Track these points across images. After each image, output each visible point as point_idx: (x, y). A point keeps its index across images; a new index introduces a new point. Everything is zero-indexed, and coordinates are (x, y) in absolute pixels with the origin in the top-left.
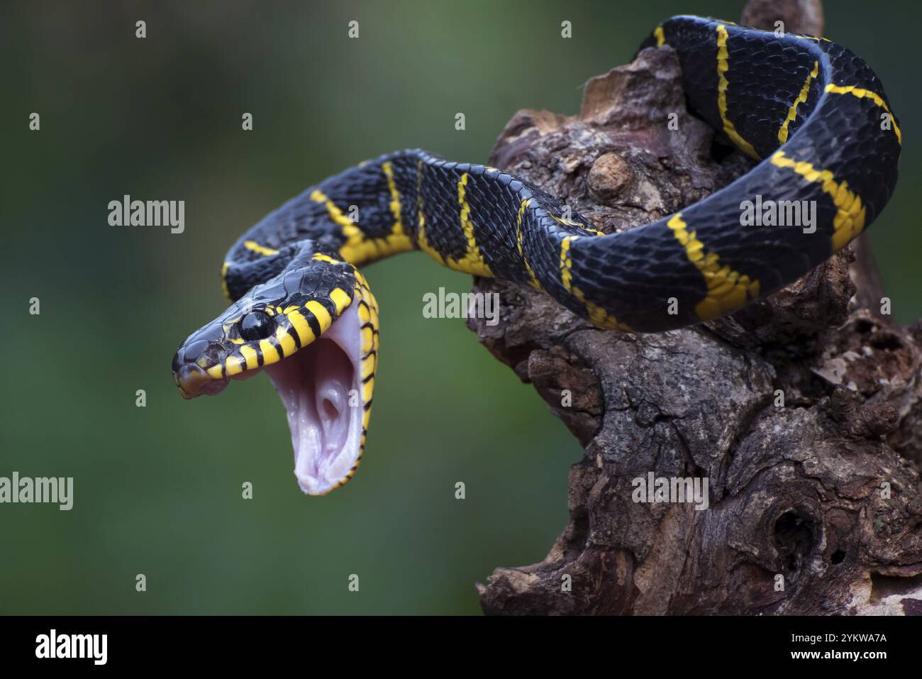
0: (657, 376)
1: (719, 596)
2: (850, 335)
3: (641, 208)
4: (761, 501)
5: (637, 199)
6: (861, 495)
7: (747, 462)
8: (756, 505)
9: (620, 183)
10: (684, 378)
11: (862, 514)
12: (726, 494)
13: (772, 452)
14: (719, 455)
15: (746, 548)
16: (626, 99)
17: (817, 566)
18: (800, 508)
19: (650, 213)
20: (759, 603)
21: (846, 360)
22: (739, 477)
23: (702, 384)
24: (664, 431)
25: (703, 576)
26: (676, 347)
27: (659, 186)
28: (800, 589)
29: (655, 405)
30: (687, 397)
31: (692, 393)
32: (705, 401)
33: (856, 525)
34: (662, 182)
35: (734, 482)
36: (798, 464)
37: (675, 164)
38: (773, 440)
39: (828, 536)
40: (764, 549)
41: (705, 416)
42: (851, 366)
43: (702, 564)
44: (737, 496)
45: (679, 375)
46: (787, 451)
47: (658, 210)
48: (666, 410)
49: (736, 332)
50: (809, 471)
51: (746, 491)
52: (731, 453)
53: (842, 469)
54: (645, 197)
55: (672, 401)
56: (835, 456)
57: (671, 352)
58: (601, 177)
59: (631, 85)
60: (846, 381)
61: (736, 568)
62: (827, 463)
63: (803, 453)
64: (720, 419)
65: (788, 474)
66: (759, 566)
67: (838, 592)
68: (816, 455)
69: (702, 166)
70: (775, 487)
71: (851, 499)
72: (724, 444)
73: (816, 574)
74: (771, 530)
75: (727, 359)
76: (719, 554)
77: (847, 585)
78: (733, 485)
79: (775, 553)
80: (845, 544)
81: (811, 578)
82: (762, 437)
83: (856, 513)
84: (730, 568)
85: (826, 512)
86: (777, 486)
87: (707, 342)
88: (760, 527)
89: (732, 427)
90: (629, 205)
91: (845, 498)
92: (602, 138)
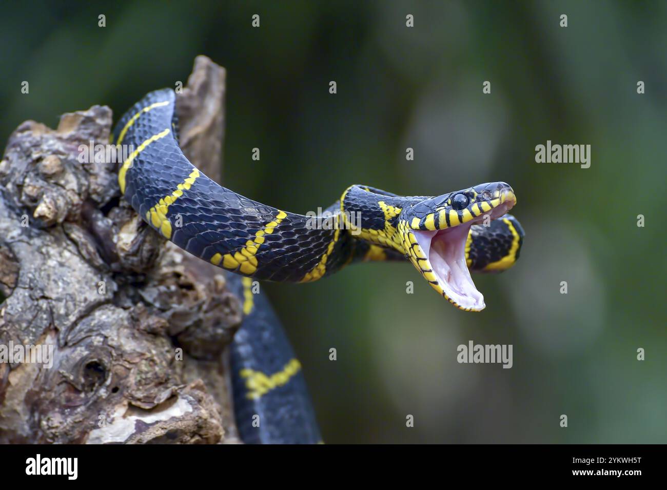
0: (49, 276)
1: (50, 396)
2: (168, 278)
3: (63, 187)
4: (81, 352)
5: (62, 182)
6: (134, 361)
7: (81, 331)
8: (78, 354)
9: (54, 171)
10: (63, 280)
11: (132, 371)
12: (66, 344)
13: (95, 329)
14: (68, 323)
15: (66, 374)
16: (79, 129)
17: (103, 392)
18: (100, 360)
19: (68, 191)
20: (70, 404)
21: (159, 290)
22: (74, 337)
23: (71, 285)
24: (43, 304)
25: (45, 383)
26: (64, 263)
27: (78, 178)
28: (91, 402)
29: (42, 290)
30: (60, 290)
31: (64, 289)
32: (69, 295)
33: (127, 376)
34: (80, 176)
35: (72, 338)
36: (106, 337)
37: (91, 169)
38: (99, 322)
39: (112, 378)
40: (77, 377)
41: (67, 302)
42: (160, 294)
43: (46, 377)
44: (70, 347)
45: (61, 278)
46: (103, 330)
47: (73, 190)
48: (47, 294)
49: (98, 262)
50: (110, 343)
51: (75, 345)
52: (75, 324)
53: (129, 346)
54: (67, 182)
55: (51, 290)
56: (128, 338)
57: (62, 265)
58: (45, 166)
59: (84, 122)
60: (155, 300)
61: (61, 383)
62: (123, 341)
63: (112, 334)
64: (75, 305)
65: (99, 342)
66: (73, 386)
67: (108, 408)
68: (118, 336)
69: (106, 173)
70: (89, 346)
71: (129, 362)
72: (72, 318)
73: (101, 396)
74: (82, 369)
75: (90, 275)
76: (54, 374)
77: (114, 405)
78: (70, 341)
79: (83, 380)
80: (120, 384)
81: (99, 398)
82: (93, 320)
83: (129, 369)
84: (58, 383)
85: (114, 365)
86: (91, 346)
87: (82, 264)
88: (77, 366)
89: (80, 311)
90: (57, 184)
91: (125, 360)
92: (59, 146)
